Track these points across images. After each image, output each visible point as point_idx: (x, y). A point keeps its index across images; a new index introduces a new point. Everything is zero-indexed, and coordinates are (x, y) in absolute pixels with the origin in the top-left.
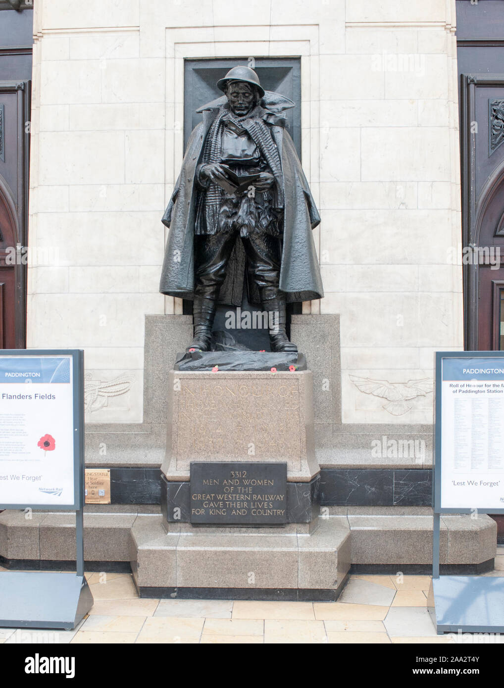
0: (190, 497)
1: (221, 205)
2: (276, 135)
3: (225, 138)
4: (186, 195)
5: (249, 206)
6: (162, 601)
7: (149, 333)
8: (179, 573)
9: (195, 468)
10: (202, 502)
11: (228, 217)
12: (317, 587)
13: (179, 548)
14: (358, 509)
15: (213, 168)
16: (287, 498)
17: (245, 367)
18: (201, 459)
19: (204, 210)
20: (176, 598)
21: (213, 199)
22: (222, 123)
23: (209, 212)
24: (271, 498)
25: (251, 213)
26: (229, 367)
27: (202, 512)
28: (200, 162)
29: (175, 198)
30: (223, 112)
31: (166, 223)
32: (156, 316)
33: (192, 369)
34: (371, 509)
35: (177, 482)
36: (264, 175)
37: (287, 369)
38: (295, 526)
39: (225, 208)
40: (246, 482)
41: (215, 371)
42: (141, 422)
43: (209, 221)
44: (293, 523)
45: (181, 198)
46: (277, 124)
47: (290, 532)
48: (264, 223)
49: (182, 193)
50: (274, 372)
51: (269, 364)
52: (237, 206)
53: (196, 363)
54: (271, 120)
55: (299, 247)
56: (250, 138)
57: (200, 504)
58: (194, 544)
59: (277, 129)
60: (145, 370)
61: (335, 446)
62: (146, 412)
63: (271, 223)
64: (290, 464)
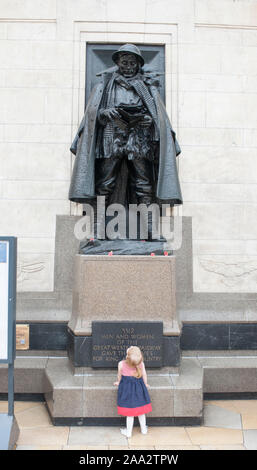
0: (91, 348)
1: (115, 138)
2: (153, 92)
3: (118, 92)
4: (89, 131)
5: (135, 139)
6: (72, 428)
7: (58, 228)
8: (85, 407)
9: (96, 326)
10: (100, 351)
11: (120, 146)
12: (188, 415)
13: (85, 388)
14: (204, 352)
15: (110, 111)
16: (163, 348)
17: (133, 252)
18: (100, 319)
19: (102, 141)
20: (82, 425)
21: (109, 133)
22: (115, 82)
23: (105, 142)
24: (152, 348)
25: (136, 143)
26: (120, 252)
27: (101, 358)
28: (99, 108)
29: (80, 133)
30: (115, 75)
31: (73, 151)
32: (64, 216)
33: (94, 253)
34: (213, 352)
35: (82, 336)
36: (146, 117)
37: (163, 254)
38: (168, 368)
39: (118, 140)
40: (133, 337)
41: (110, 255)
42: (52, 290)
43: (105, 149)
44: (167, 366)
45: (86, 133)
46: (153, 84)
47: (165, 372)
48: (144, 151)
49: (86, 129)
50: (153, 256)
51: (149, 250)
52: (126, 138)
53: (96, 249)
54: (149, 82)
55: (169, 168)
56: (135, 92)
57: (99, 353)
58: (96, 384)
59: (153, 88)
60: (56, 254)
61: (189, 308)
62: (55, 284)
63: (149, 151)
64: (165, 323)
